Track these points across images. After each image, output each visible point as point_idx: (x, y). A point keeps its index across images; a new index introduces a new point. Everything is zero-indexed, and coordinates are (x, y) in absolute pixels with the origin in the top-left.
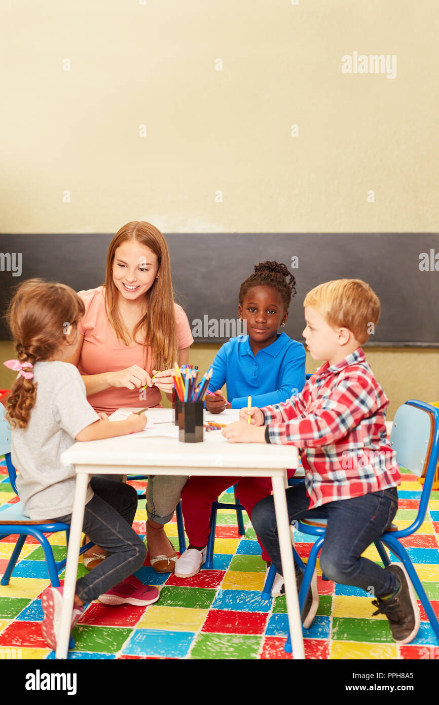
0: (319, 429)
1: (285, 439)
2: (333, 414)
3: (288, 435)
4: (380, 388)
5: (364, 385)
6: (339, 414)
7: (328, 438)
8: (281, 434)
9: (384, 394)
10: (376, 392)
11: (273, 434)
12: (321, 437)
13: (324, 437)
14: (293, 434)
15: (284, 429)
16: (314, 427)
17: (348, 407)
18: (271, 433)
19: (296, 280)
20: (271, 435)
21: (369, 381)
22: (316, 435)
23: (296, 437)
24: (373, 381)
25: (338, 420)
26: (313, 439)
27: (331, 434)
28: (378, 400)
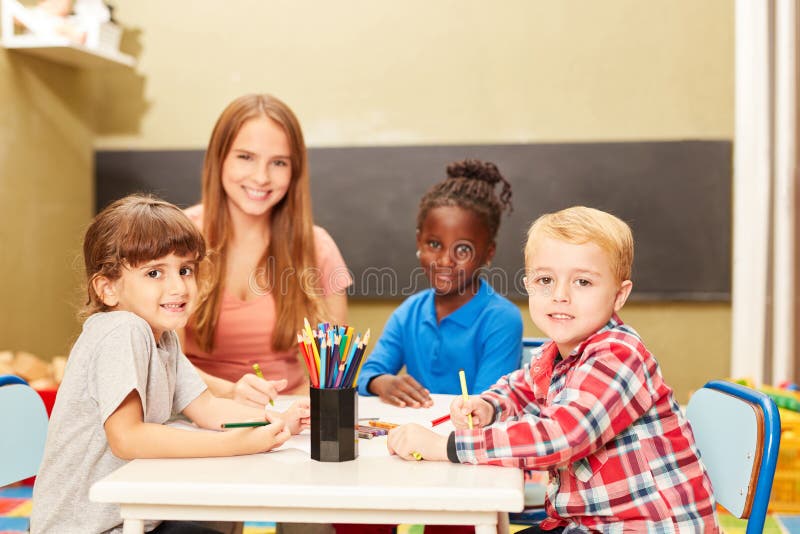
0: (546, 439)
1: (485, 455)
2: (575, 412)
3: (490, 448)
4: (652, 360)
5: (623, 356)
6: (586, 412)
7: (562, 455)
8: (476, 446)
9: (659, 371)
10: (645, 368)
11: (463, 446)
12: (550, 452)
13: (555, 453)
14: (499, 447)
15: (481, 438)
16: (537, 434)
17: (599, 397)
18: (459, 444)
19: (512, 189)
20: (459, 449)
21: (633, 349)
22: (541, 448)
23: (504, 452)
24: (641, 348)
25: (585, 423)
26: (535, 455)
27: (568, 448)
28: (649, 381)
